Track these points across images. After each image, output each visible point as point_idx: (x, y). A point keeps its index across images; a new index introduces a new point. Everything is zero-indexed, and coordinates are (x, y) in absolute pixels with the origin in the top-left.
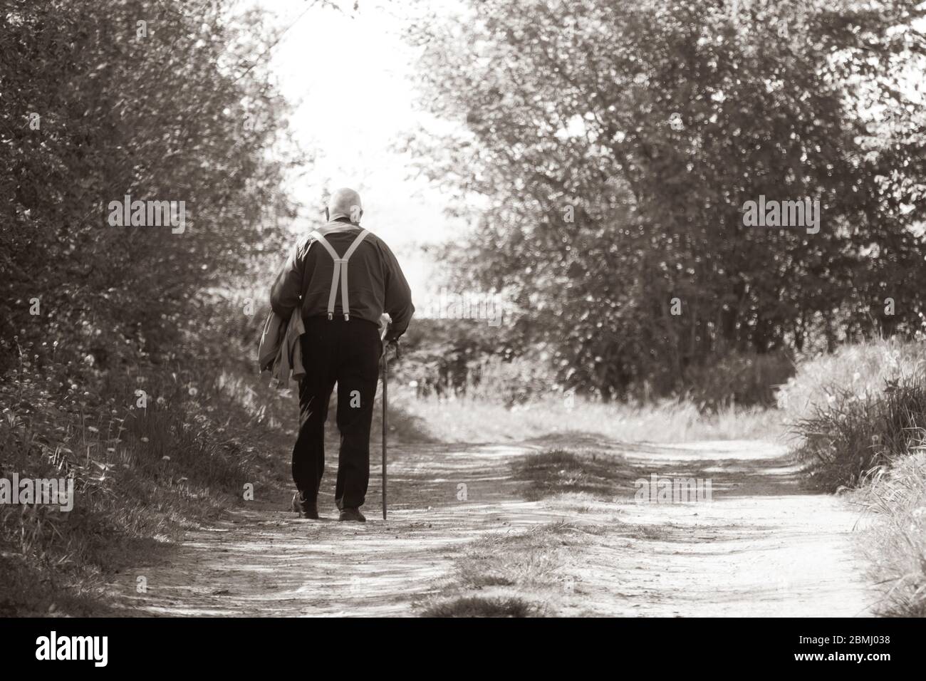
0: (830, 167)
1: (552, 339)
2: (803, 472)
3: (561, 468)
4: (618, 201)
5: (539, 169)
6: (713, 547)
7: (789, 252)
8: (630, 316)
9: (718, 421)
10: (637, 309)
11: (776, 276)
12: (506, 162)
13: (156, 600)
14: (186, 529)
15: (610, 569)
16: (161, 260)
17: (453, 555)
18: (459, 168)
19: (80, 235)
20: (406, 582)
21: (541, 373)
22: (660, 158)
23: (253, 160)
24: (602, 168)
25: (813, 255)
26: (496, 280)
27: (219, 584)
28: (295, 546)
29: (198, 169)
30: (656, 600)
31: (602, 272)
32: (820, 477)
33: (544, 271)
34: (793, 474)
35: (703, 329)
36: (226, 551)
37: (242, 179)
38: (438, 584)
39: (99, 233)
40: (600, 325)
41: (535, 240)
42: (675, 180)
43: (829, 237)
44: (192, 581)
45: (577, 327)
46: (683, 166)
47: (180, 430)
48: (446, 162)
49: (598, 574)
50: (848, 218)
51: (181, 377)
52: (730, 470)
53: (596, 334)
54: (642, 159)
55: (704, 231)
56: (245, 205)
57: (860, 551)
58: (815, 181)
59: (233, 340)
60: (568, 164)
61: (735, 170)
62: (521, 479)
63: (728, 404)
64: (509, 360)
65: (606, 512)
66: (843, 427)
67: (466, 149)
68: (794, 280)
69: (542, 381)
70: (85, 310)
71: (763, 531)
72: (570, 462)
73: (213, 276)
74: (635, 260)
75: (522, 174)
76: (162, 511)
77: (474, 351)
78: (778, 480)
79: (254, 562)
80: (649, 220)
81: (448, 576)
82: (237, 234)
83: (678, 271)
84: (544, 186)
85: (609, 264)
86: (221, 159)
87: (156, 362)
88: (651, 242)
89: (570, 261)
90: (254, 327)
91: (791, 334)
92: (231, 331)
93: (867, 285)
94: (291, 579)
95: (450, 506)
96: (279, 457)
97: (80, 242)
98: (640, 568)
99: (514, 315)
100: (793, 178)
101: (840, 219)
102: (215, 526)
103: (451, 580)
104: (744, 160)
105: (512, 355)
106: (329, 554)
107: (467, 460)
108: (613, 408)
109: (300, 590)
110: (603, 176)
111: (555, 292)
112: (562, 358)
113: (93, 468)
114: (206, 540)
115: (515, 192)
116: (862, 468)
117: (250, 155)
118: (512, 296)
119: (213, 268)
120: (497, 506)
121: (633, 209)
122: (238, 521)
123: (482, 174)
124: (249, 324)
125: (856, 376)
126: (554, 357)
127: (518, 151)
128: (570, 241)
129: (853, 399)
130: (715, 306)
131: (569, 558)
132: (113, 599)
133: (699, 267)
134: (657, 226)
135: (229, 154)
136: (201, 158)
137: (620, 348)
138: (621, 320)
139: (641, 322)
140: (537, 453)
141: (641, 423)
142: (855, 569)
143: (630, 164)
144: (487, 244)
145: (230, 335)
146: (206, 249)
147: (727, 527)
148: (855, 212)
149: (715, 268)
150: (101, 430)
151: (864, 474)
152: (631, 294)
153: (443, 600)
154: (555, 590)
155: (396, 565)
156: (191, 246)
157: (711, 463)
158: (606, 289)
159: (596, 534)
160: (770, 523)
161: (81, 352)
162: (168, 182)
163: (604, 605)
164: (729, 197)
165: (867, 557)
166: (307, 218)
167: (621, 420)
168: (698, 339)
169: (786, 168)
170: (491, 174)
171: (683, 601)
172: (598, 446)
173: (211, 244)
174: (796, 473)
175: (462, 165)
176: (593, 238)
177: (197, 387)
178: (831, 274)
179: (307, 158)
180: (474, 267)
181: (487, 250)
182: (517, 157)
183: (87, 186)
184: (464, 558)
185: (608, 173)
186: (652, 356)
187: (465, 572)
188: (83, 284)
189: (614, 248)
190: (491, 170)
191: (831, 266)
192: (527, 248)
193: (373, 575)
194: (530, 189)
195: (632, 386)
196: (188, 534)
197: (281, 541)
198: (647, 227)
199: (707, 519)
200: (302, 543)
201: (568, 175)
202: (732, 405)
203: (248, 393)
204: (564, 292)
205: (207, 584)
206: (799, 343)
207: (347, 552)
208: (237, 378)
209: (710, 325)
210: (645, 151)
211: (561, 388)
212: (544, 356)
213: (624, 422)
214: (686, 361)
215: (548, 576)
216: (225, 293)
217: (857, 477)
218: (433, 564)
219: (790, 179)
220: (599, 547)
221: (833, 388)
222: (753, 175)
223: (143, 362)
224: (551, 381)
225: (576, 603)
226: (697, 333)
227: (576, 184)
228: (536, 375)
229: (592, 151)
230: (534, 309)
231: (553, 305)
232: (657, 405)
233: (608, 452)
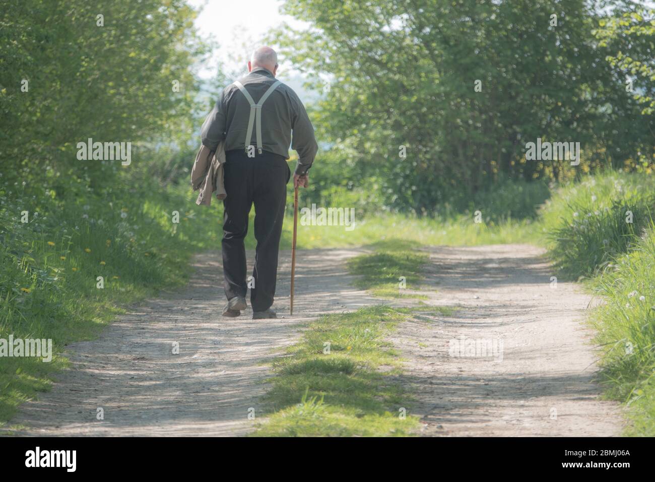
0: (576, 50)
1: (382, 174)
2: (554, 266)
3: (384, 266)
4: (427, 76)
5: (370, 54)
6: (488, 320)
7: (547, 111)
8: (436, 157)
9: (499, 231)
10: (441, 152)
11: (539, 128)
12: (347, 49)
13: (93, 364)
14: (115, 313)
15: (415, 338)
16: (103, 123)
17: (304, 329)
18: (313, 54)
19: (44, 106)
20: (270, 349)
21: (374, 198)
22: (456, 45)
23: (166, 51)
24: (415, 53)
25: (565, 112)
26: (341, 133)
27: (139, 352)
28: (192, 325)
29: (128, 58)
30: (446, 360)
31: (416, 127)
32: (566, 270)
33: (375, 127)
34: (548, 268)
35: (488, 167)
36: (143, 329)
37: (159, 64)
38: (292, 350)
39: (58, 104)
40: (415, 164)
41: (368, 104)
42: (466, 61)
43: (576, 99)
44: (119, 350)
45: (399, 166)
46: (471, 50)
47: (113, 243)
48: (304, 50)
49: (405, 342)
50: (589, 86)
51: (115, 205)
52: (503, 266)
53: (412, 170)
54: (443, 46)
55: (487, 96)
56: (162, 83)
57: (591, 323)
58: (566, 59)
59: (155, 178)
60: (390, 51)
61: (509, 53)
62: (356, 274)
63: (506, 218)
64: (351, 190)
65: (415, 296)
66: (583, 234)
67: (319, 42)
68: (552, 130)
69: (375, 204)
70: (49, 159)
71: (524, 309)
72: (390, 262)
73: (139, 133)
74: (439, 117)
75: (358, 58)
76: (99, 301)
77: (326, 184)
78: (537, 273)
79: (163, 336)
80: (448, 89)
81: (299, 345)
82: (156, 103)
83: (469, 125)
84: (374, 66)
85: (421, 121)
86: (144, 51)
87: (99, 195)
88: (450, 104)
89: (393, 119)
90: (169, 169)
91: (551, 169)
92: (153, 171)
93: (603, 133)
94: (189, 348)
95: (305, 294)
96: (185, 261)
97: (44, 111)
98: (435, 337)
99: (354, 157)
100: (550, 58)
101: (583, 87)
102: (137, 311)
103: (301, 347)
104: (515, 45)
105: (353, 186)
106: (216, 329)
107: (318, 261)
108: (425, 222)
109: (195, 356)
110: (416, 59)
111: (383, 141)
112: (388, 188)
113: (49, 271)
114: (130, 321)
115: (353, 71)
116: (596, 263)
117: (165, 47)
118: (352, 144)
119: (140, 127)
120: (337, 294)
121: (437, 81)
122: (155, 308)
123: (330, 58)
124: (166, 167)
125: (593, 198)
126: (383, 187)
127: (355, 42)
128: (393, 105)
129: (590, 214)
130: (496, 150)
131: (385, 331)
132: (62, 364)
133: (484, 122)
134: (454, 93)
135: (150, 47)
136: (129, 50)
137: (430, 179)
138: (429, 160)
139: (443, 162)
140: (368, 256)
141: (444, 233)
142: (587, 335)
143: (435, 50)
144: (334, 108)
145: (153, 175)
146: (134, 115)
147: (500, 307)
148: (593, 81)
149: (496, 123)
150: (57, 244)
151: (598, 267)
152: (436, 141)
153: (295, 362)
154: (374, 353)
155: (264, 336)
156: (124, 113)
157: (491, 261)
158: (419, 138)
159: (405, 313)
160: (530, 303)
161: (46, 188)
162: (106, 68)
163: (409, 364)
164: (505, 72)
165: (596, 327)
166: (207, 91)
167: (431, 230)
168: (485, 173)
169: (545, 51)
170: (336, 58)
171: (465, 360)
172: (412, 250)
173: (138, 111)
174: (551, 267)
175: (315, 53)
176: (408, 102)
177: (127, 212)
178: (578, 125)
179: (207, 49)
180: (326, 124)
181: (334, 112)
182: (355, 46)
183: (48, 71)
184: (311, 331)
185: (419, 57)
186: (452, 185)
187: (312, 341)
188: (46, 141)
189: (424, 109)
190: (336, 55)
191: (578, 120)
192: (362, 111)
193: (247, 344)
194: (364, 68)
195: (438, 206)
196: (117, 317)
197: (183, 322)
198: (447, 94)
199: (486, 301)
200: (197, 322)
201: (390, 59)
202: (509, 219)
203: (164, 215)
204: (389, 141)
205: (130, 352)
206: (556, 174)
207: (229, 328)
208: (156, 205)
209: (493, 163)
210: (445, 41)
211: (388, 209)
212: (376, 187)
213: (433, 232)
214: (476, 189)
215: (370, 343)
216: (149, 145)
217: (593, 270)
218: (289, 336)
219: (548, 59)
220: (406, 322)
221: (577, 207)
222: (521, 57)
223: (89, 195)
224: (381, 204)
225: (389, 362)
226: (484, 169)
227: (397, 65)
228: (370, 200)
229: (408, 41)
230: (368, 153)
231: (381, 150)
232: (455, 220)
233: (418, 254)
